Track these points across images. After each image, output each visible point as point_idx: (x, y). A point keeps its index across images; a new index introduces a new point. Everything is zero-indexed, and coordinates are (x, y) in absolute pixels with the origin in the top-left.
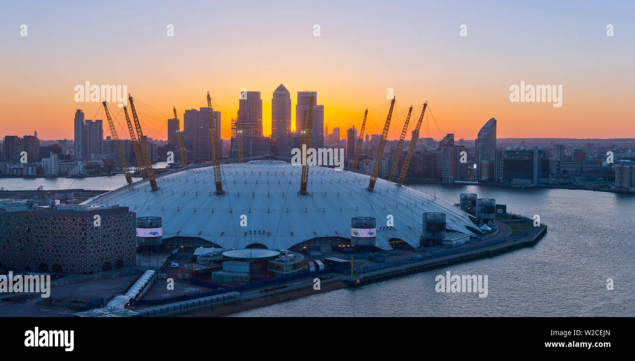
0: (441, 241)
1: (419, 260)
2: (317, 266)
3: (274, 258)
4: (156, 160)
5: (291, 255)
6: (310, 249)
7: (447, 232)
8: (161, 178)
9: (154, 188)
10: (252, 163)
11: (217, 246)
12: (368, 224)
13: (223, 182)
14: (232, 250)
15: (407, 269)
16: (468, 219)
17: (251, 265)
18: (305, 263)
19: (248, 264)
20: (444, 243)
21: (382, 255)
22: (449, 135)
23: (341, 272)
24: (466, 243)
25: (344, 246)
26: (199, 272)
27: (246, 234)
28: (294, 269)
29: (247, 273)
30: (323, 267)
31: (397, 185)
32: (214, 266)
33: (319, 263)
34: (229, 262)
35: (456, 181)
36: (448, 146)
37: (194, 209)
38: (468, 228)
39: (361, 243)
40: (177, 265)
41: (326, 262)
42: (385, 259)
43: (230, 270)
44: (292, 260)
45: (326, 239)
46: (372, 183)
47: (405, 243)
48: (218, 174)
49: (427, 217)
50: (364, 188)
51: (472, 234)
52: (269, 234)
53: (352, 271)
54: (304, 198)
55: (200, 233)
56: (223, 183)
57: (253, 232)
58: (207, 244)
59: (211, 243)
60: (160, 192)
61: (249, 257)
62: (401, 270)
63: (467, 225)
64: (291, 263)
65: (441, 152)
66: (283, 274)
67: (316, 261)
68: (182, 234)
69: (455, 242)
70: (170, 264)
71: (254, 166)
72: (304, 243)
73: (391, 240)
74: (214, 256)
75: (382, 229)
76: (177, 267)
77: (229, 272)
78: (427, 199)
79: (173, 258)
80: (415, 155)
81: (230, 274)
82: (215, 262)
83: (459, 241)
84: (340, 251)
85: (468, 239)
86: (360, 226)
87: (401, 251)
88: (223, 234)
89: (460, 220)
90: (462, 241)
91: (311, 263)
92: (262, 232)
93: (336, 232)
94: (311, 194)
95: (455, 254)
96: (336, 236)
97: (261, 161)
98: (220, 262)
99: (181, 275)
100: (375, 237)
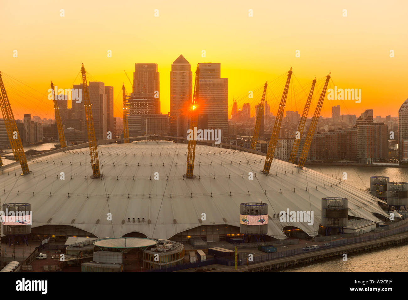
0: (343, 229)
1: (315, 250)
2: (199, 256)
3: (150, 248)
4: (41, 141)
5: (169, 245)
6: (195, 238)
7: (348, 219)
8: (35, 160)
9: (26, 171)
10: (136, 143)
11: (92, 236)
12: (260, 210)
13: (100, 164)
14: (105, 239)
15: (300, 260)
16: (377, 205)
17: (125, 256)
18: (186, 253)
19: (121, 254)
20: (345, 231)
21: (274, 245)
22: (367, 112)
23: (225, 264)
24: (371, 231)
25: (233, 235)
26: (69, 263)
27: (123, 222)
28: (172, 261)
29: (119, 264)
30: (205, 258)
31: (298, 167)
32: (83, 256)
33: (201, 253)
34: (100, 252)
35: (374, 163)
36: (365, 124)
37: (67, 195)
38: (376, 215)
39: (251, 231)
40: (45, 255)
41: (209, 253)
42: (276, 249)
43: (101, 261)
44: (169, 250)
45: (213, 227)
46: (268, 165)
47: (302, 232)
48: (95, 156)
49: (326, 202)
50: (259, 170)
51: (379, 221)
52: (149, 222)
53: (236, 263)
54: (190, 181)
55: (73, 221)
56: (100, 167)
57: (131, 219)
58: (81, 233)
59: (85, 232)
60: (31, 176)
61: (124, 247)
62: (293, 261)
63: (373, 212)
64: (168, 253)
65: (357, 130)
66: (159, 266)
67: (198, 251)
68: (53, 223)
69: (357, 231)
70: (38, 255)
71: (138, 146)
72: (188, 232)
73: (286, 228)
74: (85, 246)
75: (276, 216)
76: (45, 259)
77: (100, 263)
78: (330, 182)
79: (42, 248)
80: (329, 134)
81: (100, 265)
82: (86, 252)
83: (363, 229)
84: (229, 240)
85: (374, 227)
86: (249, 212)
87: (296, 241)
88: (98, 222)
89: (366, 205)
90: (367, 229)
91: (193, 254)
92: (141, 219)
93: (224, 220)
94: (198, 178)
95: (356, 243)
96: (224, 223)
97: (146, 141)
98: (91, 252)
99: (47, 267)
100: (267, 224)
